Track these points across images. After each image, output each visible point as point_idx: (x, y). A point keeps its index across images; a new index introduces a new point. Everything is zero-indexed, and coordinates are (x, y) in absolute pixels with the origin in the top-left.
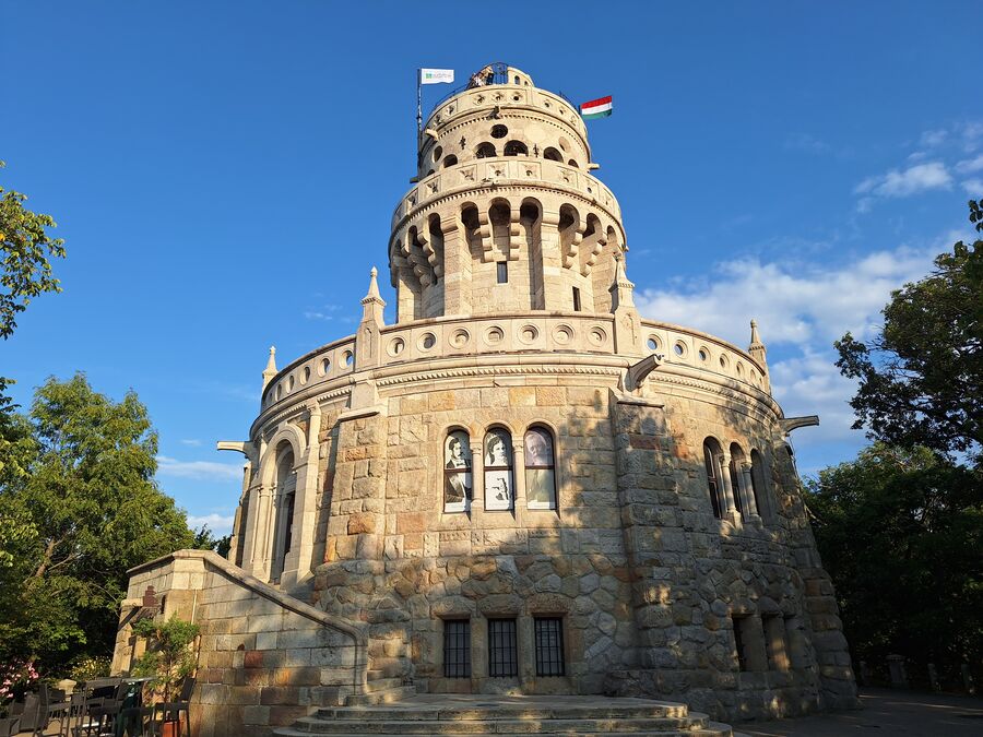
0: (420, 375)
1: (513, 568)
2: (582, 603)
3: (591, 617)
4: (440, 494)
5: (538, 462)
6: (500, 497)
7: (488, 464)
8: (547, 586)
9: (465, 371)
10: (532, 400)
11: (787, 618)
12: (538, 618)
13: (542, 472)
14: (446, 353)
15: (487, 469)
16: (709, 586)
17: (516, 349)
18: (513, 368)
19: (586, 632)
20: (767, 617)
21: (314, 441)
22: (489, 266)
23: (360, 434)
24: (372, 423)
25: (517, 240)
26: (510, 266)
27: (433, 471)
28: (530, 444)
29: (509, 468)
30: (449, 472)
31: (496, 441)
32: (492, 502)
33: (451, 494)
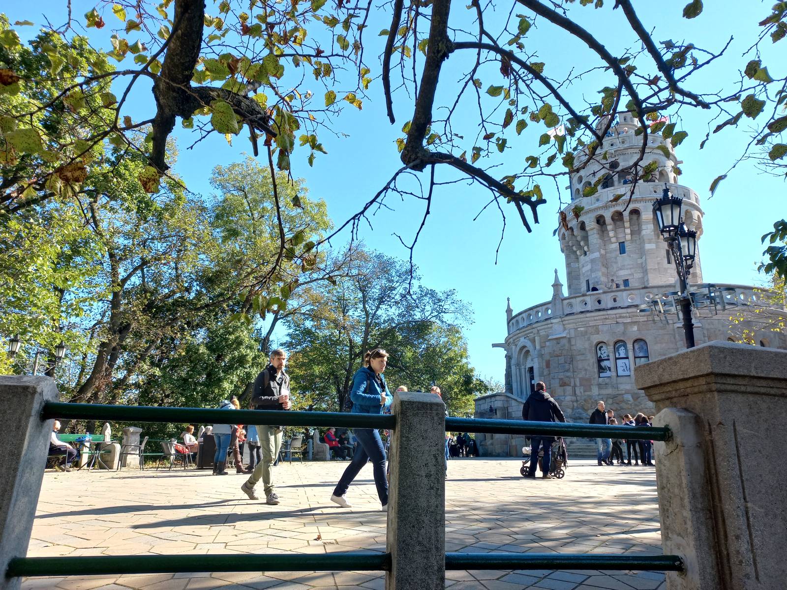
0: (582, 320)
1: (631, 399)
4: (596, 370)
5: (641, 355)
6: (624, 370)
7: (617, 356)
8: (647, 406)
9: (602, 317)
10: (635, 328)
13: (642, 359)
14: (593, 309)
15: (617, 359)
17: (626, 305)
18: (625, 315)
21: (538, 347)
22: (616, 246)
23: (559, 346)
24: (564, 341)
25: (628, 231)
26: (626, 244)
27: (593, 360)
28: (636, 346)
29: (627, 358)
30: (600, 360)
31: (620, 346)
32: (620, 373)
33: (601, 369)
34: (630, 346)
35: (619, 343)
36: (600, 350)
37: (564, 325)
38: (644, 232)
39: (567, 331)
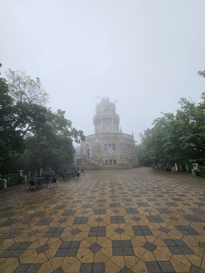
2: (118, 159)
4: (105, 150)
5: (113, 147)
6: (110, 150)
7: (109, 147)
8: (115, 158)
10: (113, 141)
11: (134, 160)
12: (114, 160)
16: (127, 157)
18: (111, 138)
20: (132, 160)
21: (91, 144)
22: (106, 124)
24: (98, 143)
25: (109, 121)
26: (108, 124)
27: (104, 148)
29: (111, 148)
30: (105, 148)
34: (112, 145)
35: (110, 144)
36: (106, 146)
37: (98, 140)
38: (112, 122)
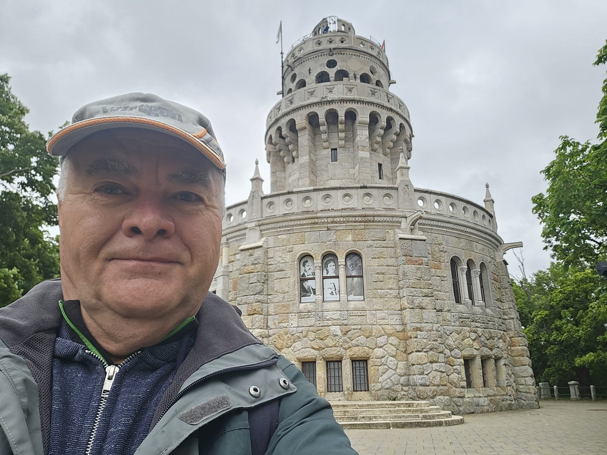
0: (284, 224)
1: (339, 333)
2: (379, 352)
3: (383, 359)
5: (353, 274)
6: (332, 293)
7: (325, 275)
8: (358, 342)
9: (311, 221)
10: (350, 238)
11: (497, 359)
12: (354, 361)
13: (356, 279)
14: (300, 211)
15: (324, 278)
16: (450, 341)
18: (338, 219)
19: (380, 367)
20: (484, 360)
22: (327, 152)
23: (252, 258)
24: (260, 252)
25: (342, 135)
26: (339, 151)
27: (294, 279)
28: (349, 263)
29: (337, 277)
30: (303, 279)
31: (329, 261)
32: (328, 296)
33: (304, 292)
34: (341, 260)
35: (330, 256)
36: (304, 265)
37: (261, 231)
38: (358, 139)
39: (264, 239)
